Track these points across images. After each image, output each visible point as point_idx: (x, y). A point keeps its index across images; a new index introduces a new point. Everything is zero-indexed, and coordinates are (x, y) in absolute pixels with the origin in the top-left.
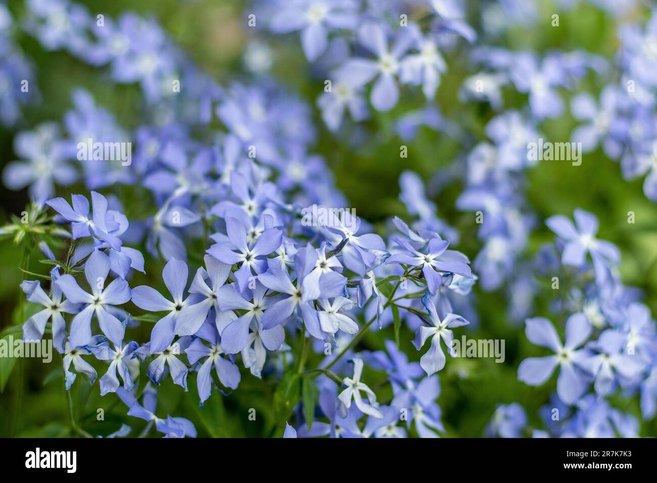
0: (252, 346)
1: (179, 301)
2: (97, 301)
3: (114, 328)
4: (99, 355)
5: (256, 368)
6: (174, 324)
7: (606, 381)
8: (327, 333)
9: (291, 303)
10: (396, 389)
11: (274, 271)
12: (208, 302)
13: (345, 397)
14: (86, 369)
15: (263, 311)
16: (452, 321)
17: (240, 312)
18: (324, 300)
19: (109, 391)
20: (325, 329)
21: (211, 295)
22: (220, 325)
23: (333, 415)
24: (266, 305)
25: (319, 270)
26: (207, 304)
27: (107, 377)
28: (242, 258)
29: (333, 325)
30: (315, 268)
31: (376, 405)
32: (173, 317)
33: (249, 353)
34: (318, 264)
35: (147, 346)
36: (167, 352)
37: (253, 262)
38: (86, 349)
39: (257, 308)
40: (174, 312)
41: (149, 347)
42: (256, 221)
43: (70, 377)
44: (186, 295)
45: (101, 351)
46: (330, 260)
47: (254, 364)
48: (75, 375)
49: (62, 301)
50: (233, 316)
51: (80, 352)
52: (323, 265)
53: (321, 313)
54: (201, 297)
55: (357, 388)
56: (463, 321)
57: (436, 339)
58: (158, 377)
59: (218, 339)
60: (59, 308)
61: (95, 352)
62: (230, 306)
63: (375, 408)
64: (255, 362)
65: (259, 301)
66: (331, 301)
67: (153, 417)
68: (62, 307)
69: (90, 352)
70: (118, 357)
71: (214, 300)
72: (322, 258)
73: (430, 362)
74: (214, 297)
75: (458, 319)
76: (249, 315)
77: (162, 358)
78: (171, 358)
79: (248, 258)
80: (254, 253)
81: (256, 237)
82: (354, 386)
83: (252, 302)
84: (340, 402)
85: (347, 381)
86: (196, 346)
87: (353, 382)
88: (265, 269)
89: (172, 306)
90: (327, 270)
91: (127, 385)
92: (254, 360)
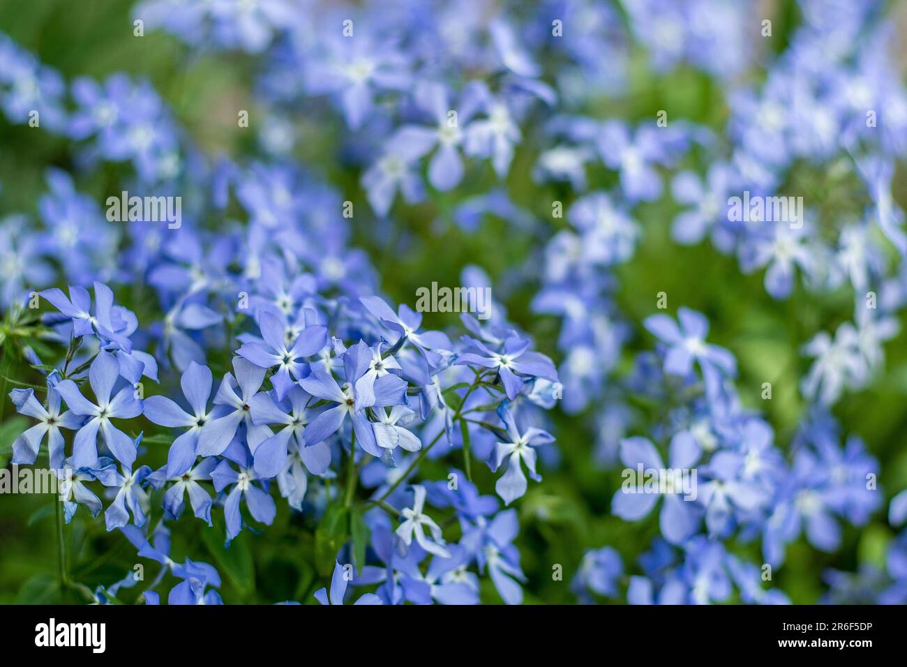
0: (290, 471)
1: (201, 414)
2: (103, 413)
3: (124, 447)
4: (105, 481)
5: (295, 499)
6: (195, 442)
7: (720, 514)
8: (384, 449)
9: (339, 412)
10: (465, 525)
11: (318, 375)
12: (238, 414)
13: (404, 531)
14: (88, 498)
15: (305, 426)
16: (533, 437)
17: (277, 427)
18: (380, 409)
19: (116, 526)
20: (381, 444)
21: (241, 406)
22: (253, 443)
23: (389, 557)
24: (308, 417)
25: (373, 373)
26: (236, 418)
27: (114, 508)
28: (279, 360)
29: (391, 440)
30: (369, 370)
31: (442, 542)
32: (195, 434)
33: (287, 479)
34: (372, 365)
35: (162, 471)
36: (186, 478)
37: (292, 366)
38: (89, 473)
39: (296, 422)
40: (195, 428)
41: (165, 472)
42: (292, 320)
43: (71, 509)
44: (210, 406)
45: (107, 476)
46: (386, 361)
47: (292, 492)
48: (76, 505)
49: (61, 413)
50: (268, 432)
51: (81, 477)
52: (378, 366)
53: (376, 425)
54: (228, 409)
55: (419, 521)
56: (547, 437)
57: (515, 458)
58: (175, 508)
59: (250, 461)
60: (57, 421)
61: (100, 476)
62: (265, 419)
63: (441, 546)
64: (294, 490)
65: (300, 413)
66: (388, 411)
67: (168, 561)
68: (62, 421)
69: (93, 476)
70: (126, 484)
71: (246, 413)
72: (377, 358)
73: (508, 487)
74: (246, 408)
75: (541, 435)
76: (288, 431)
77: (181, 485)
78: (191, 485)
79: (286, 360)
80: (293, 355)
81: (294, 338)
82: (415, 518)
83: (291, 414)
84: (398, 538)
85: (406, 512)
86: (222, 468)
87: (414, 513)
88: (307, 373)
89: (192, 421)
90: (383, 373)
91: (138, 521)
92: (293, 487)
